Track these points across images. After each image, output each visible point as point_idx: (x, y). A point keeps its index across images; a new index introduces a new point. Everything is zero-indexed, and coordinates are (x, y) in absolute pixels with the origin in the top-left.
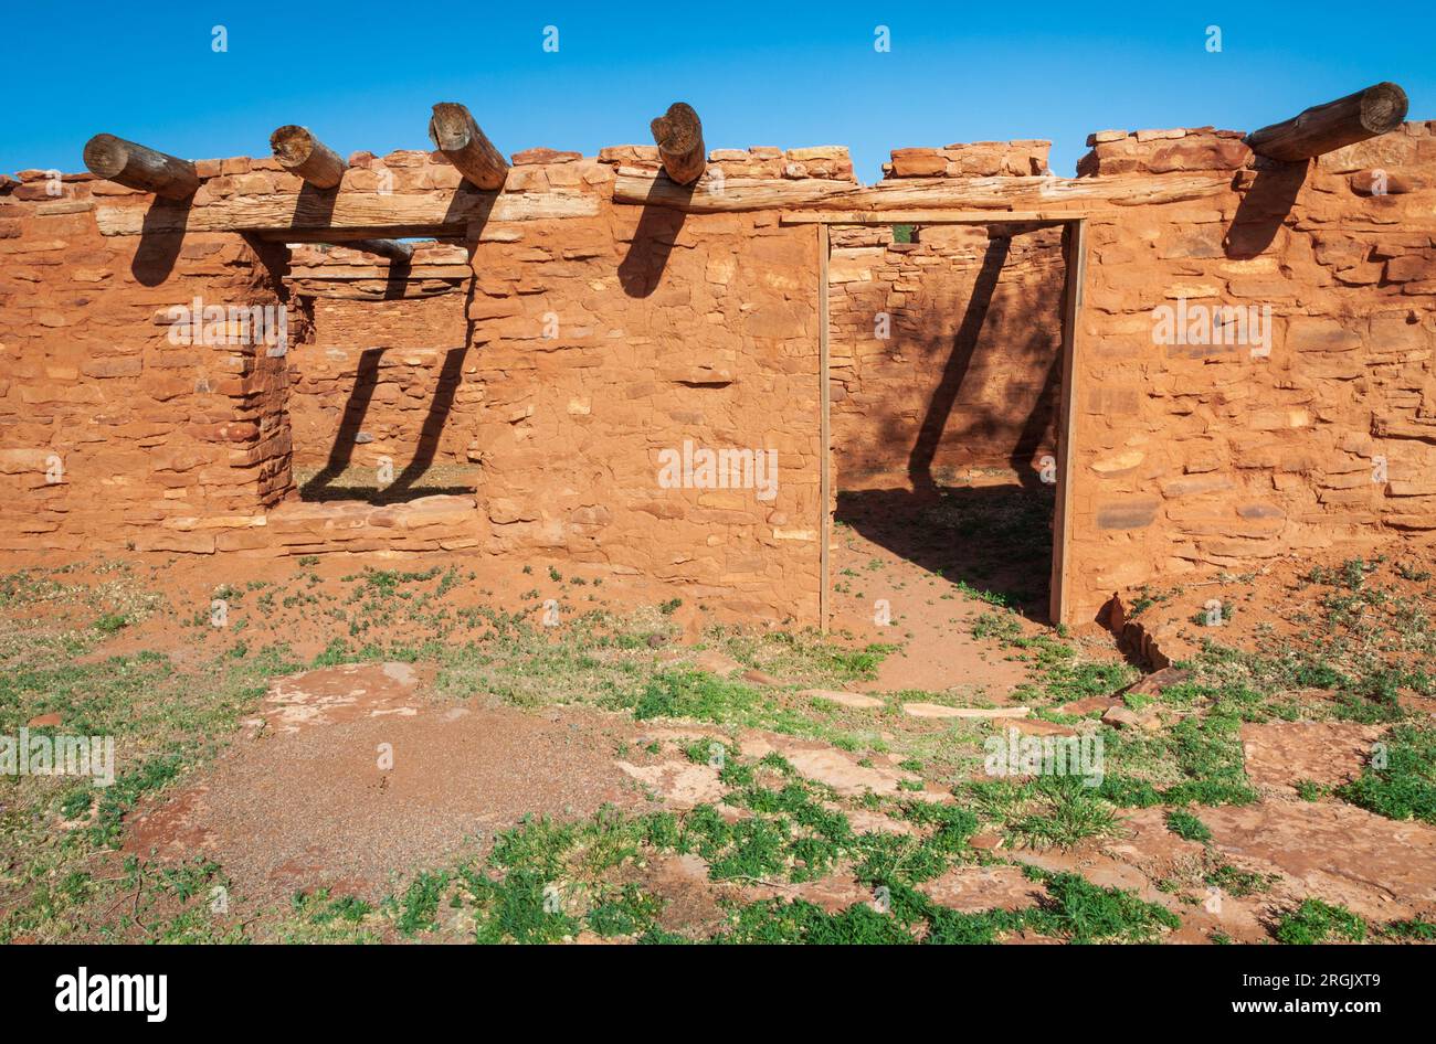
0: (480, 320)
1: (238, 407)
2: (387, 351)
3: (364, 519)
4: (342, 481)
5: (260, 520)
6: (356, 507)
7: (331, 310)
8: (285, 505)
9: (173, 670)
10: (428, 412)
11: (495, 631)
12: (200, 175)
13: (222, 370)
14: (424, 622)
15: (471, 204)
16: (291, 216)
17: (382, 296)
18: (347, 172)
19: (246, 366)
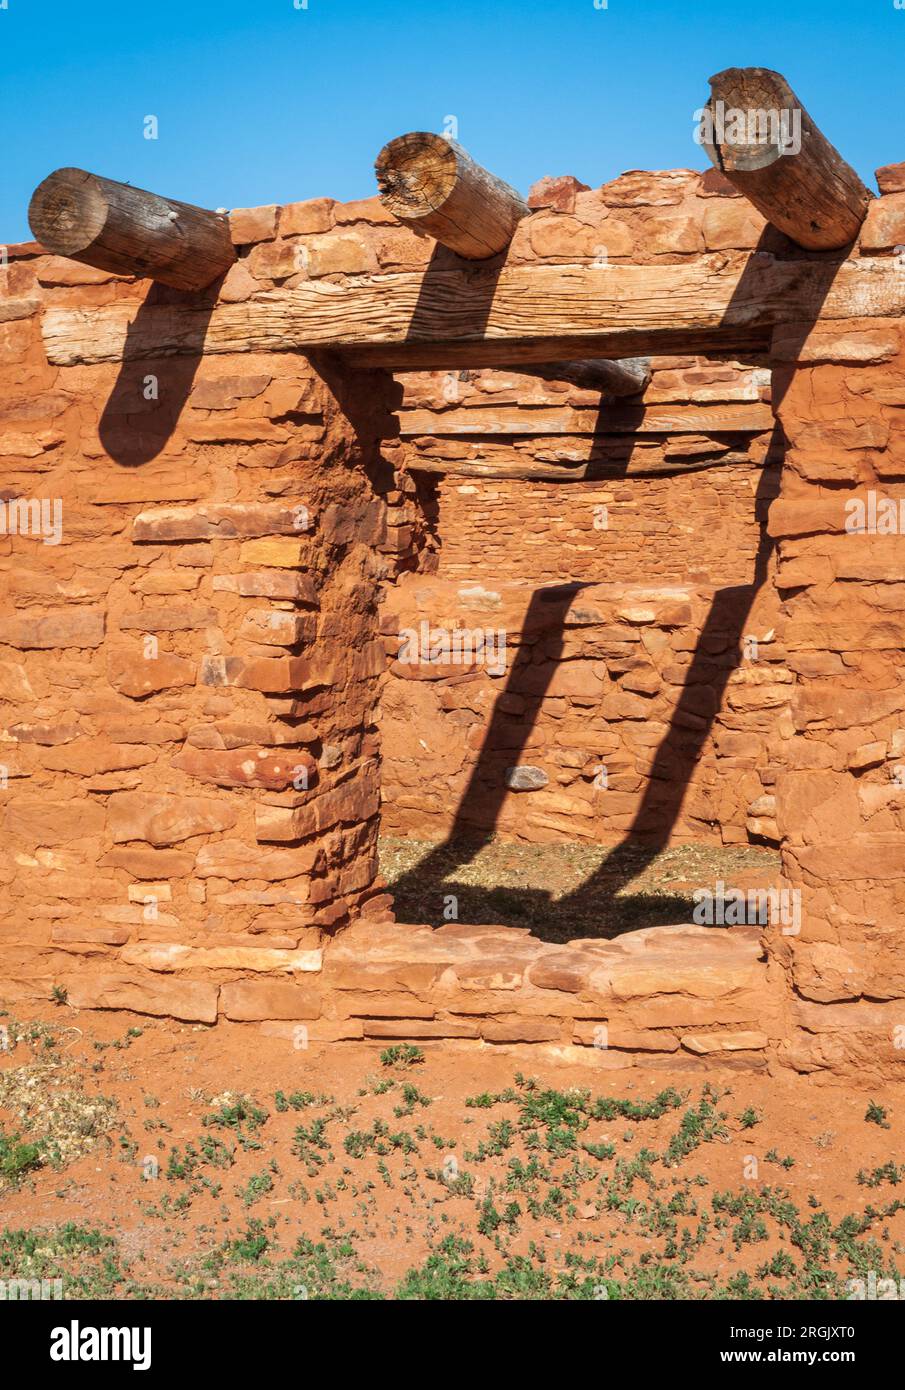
0: (793, 538)
1: (281, 718)
2: (587, 592)
3: (521, 971)
4: (479, 873)
5: (309, 960)
6: (504, 942)
7: (471, 490)
8: (359, 929)
9: (122, 1273)
10: (666, 727)
11: (796, 1256)
12: (237, 239)
13: (253, 638)
14: (639, 1217)
15: (783, 281)
16: (407, 317)
17: (580, 471)
18: (524, 222)
19: (299, 632)
